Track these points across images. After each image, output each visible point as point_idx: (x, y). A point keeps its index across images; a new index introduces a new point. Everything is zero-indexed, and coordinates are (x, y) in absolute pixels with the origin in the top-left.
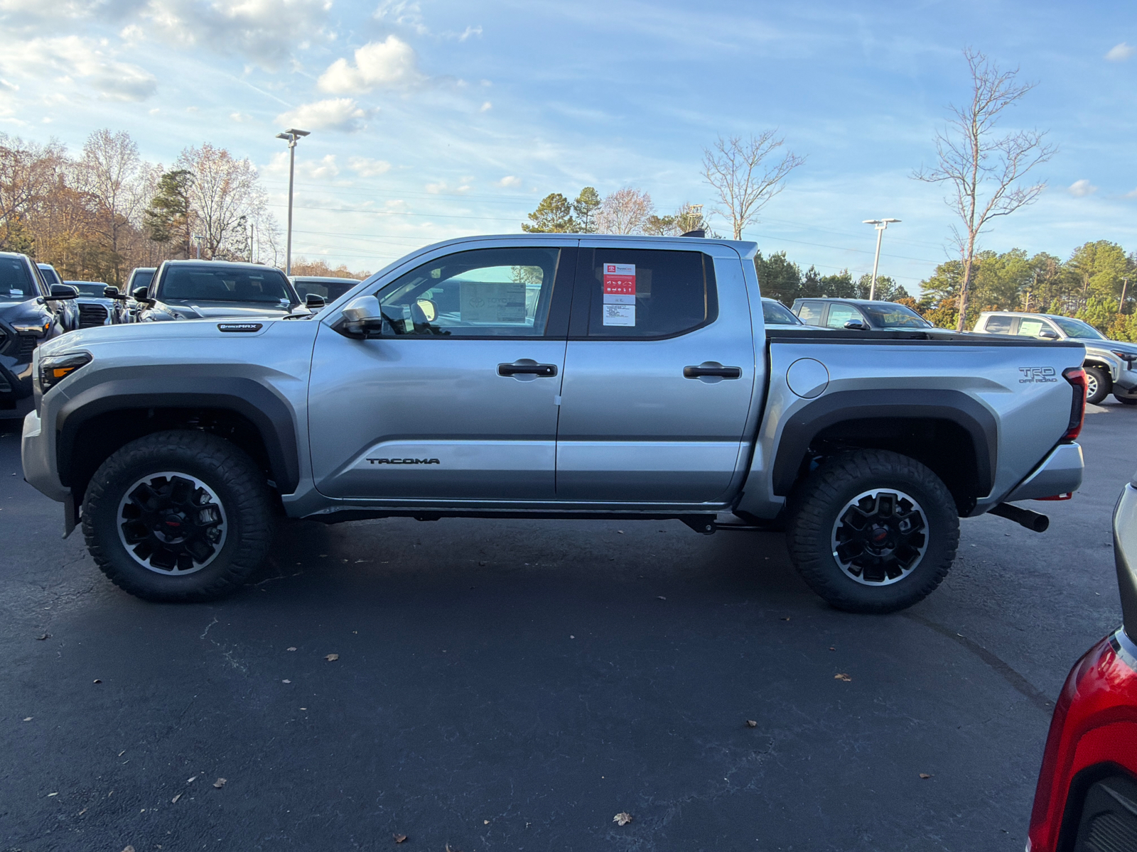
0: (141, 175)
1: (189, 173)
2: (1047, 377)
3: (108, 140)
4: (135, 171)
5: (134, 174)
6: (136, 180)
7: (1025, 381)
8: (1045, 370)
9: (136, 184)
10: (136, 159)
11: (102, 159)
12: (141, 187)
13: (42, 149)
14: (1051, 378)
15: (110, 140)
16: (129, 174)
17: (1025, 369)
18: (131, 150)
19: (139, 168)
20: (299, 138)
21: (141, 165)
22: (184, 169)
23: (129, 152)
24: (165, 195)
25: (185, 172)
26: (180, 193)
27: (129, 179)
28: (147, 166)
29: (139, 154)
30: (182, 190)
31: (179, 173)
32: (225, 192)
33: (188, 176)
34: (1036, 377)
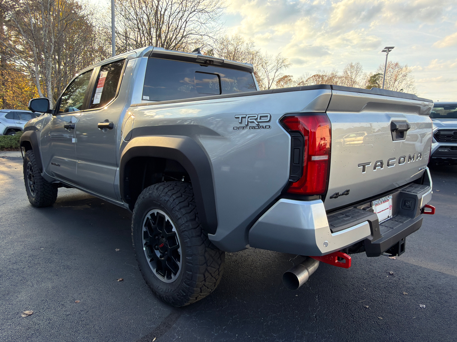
0: (362, 77)
1: (381, 74)
2: (261, 124)
3: (352, 66)
4: (360, 76)
5: (360, 77)
6: (360, 80)
7: (238, 128)
8: (261, 117)
9: (360, 81)
10: (361, 72)
11: (349, 74)
12: (362, 82)
13: (330, 73)
14: (264, 125)
15: (353, 66)
16: (358, 78)
17: (240, 117)
18: (360, 69)
19: (362, 75)
20: (391, 50)
21: (363, 73)
22: (379, 73)
23: (359, 69)
24: (371, 84)
25: (379, 74)
26: (377, 83)
27: (358, 80)
28: (365, 74)
29: (363, 70)
30: (378, 81)
31: (377, 75)
32: (396, 80)
33: (381, 75)
34: (250, 124)
